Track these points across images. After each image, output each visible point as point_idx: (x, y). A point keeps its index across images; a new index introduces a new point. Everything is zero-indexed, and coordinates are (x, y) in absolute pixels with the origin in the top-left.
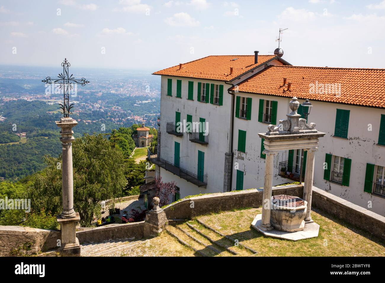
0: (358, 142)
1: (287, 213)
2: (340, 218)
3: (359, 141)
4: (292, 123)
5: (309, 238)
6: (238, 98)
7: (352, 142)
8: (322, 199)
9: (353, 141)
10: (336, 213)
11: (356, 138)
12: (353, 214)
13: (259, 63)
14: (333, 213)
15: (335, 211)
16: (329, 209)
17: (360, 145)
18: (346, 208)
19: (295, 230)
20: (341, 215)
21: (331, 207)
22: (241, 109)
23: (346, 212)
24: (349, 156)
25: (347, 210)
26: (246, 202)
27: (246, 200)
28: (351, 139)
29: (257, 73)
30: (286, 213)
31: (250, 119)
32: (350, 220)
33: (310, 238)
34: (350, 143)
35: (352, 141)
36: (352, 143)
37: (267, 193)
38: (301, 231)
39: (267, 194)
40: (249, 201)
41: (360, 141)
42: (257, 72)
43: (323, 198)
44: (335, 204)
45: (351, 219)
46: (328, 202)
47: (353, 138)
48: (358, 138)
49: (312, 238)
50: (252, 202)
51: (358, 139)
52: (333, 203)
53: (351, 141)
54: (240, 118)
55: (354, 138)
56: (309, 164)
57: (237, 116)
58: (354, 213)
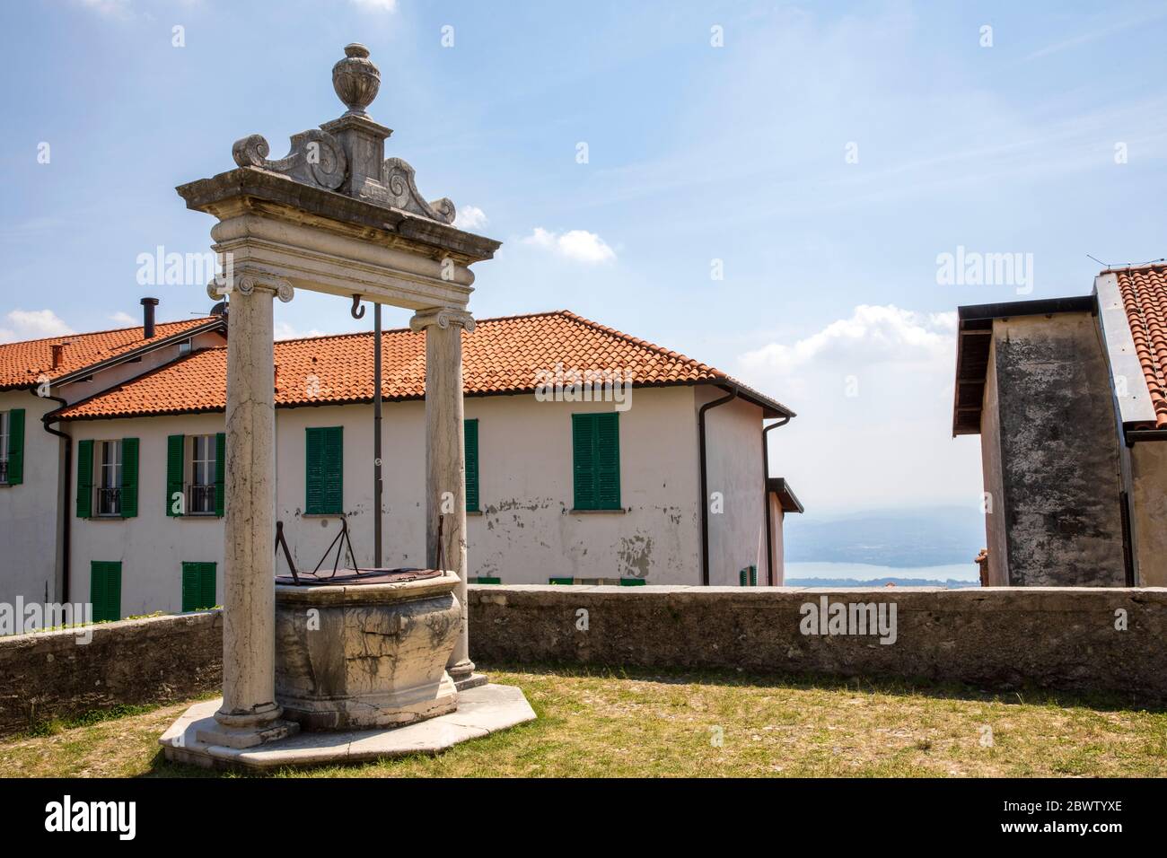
0: (515, 517)
1: (368, 614)
2: (582, 660)
3: (517, 512)
4: (355, 156)
5: (500, 731)
6: (87, 447)
7: (497, 520)
8: (488, 611)
9: (500, 515)
10: (560, 644)
11: (506, 503)
12: (640, 616)
13: (159, 335)
14: (548, 652)
15: (555, 640)
16: (524, 640)
17: (522, 525)
18: (602, 606)
19: (420, 709)
20: (581, 645)
21: (531, 629)
22: (100, 484)
23: (607, 621)
24: (490, 569)
25: (609, 609)
26: (125, 675)
27: (121, 667)
28: (491, 510)
29: (154, 370)
30: (363, 618)
31: (136, 515)
32: (630, 652)
33: (507, 730)
34: (490, 524)
35: (497, 516)
36: (495, 524)
37: (247, 515)
38: (448, 713)
39: (250, 520)
40: (140, 667)
41: (519, 512)
42: (154, 367)
43: (491, 604)
44: (552, 608)
45: (631, 648)
46: (515, 613)
47: (497, 506)
48: (514, 503)
49: (515, 726)
50: (155, 673)
51: (513, 507)
52: (541, 608)
53: (492, 517)
54: (98, 518)
55: (502, 507)
56: (441, 388)
57: (85, 512)
58: (644, 612)
